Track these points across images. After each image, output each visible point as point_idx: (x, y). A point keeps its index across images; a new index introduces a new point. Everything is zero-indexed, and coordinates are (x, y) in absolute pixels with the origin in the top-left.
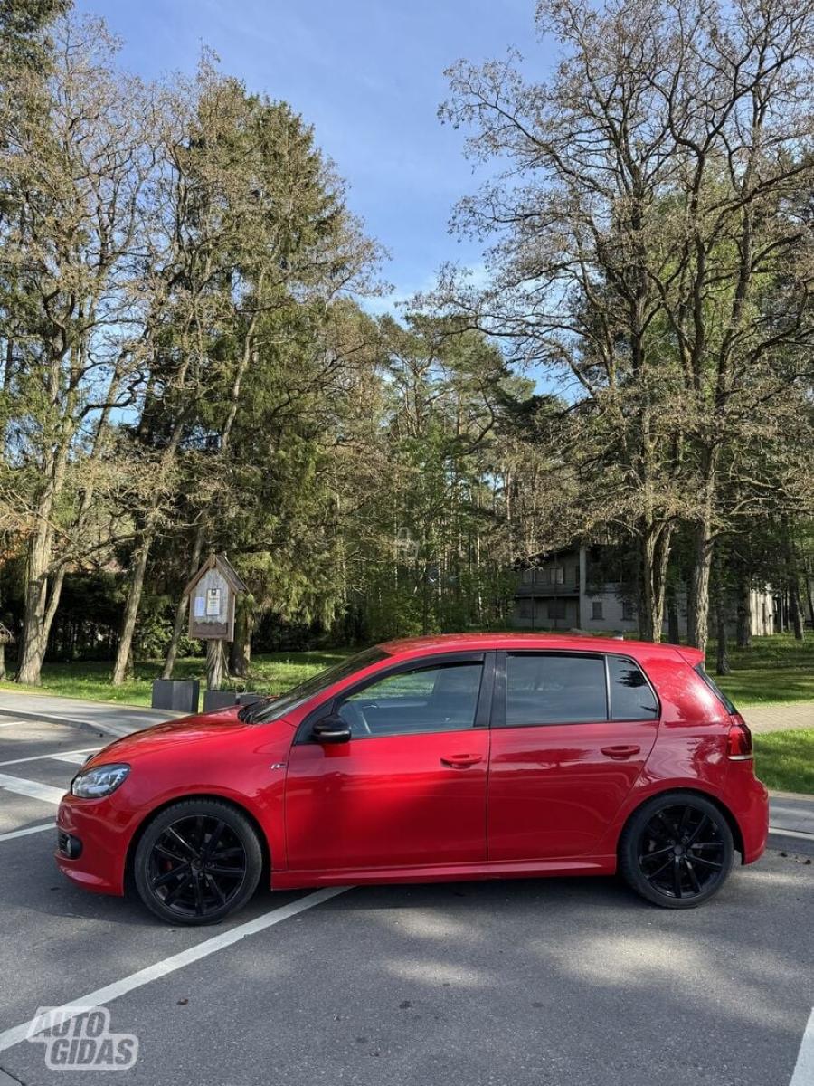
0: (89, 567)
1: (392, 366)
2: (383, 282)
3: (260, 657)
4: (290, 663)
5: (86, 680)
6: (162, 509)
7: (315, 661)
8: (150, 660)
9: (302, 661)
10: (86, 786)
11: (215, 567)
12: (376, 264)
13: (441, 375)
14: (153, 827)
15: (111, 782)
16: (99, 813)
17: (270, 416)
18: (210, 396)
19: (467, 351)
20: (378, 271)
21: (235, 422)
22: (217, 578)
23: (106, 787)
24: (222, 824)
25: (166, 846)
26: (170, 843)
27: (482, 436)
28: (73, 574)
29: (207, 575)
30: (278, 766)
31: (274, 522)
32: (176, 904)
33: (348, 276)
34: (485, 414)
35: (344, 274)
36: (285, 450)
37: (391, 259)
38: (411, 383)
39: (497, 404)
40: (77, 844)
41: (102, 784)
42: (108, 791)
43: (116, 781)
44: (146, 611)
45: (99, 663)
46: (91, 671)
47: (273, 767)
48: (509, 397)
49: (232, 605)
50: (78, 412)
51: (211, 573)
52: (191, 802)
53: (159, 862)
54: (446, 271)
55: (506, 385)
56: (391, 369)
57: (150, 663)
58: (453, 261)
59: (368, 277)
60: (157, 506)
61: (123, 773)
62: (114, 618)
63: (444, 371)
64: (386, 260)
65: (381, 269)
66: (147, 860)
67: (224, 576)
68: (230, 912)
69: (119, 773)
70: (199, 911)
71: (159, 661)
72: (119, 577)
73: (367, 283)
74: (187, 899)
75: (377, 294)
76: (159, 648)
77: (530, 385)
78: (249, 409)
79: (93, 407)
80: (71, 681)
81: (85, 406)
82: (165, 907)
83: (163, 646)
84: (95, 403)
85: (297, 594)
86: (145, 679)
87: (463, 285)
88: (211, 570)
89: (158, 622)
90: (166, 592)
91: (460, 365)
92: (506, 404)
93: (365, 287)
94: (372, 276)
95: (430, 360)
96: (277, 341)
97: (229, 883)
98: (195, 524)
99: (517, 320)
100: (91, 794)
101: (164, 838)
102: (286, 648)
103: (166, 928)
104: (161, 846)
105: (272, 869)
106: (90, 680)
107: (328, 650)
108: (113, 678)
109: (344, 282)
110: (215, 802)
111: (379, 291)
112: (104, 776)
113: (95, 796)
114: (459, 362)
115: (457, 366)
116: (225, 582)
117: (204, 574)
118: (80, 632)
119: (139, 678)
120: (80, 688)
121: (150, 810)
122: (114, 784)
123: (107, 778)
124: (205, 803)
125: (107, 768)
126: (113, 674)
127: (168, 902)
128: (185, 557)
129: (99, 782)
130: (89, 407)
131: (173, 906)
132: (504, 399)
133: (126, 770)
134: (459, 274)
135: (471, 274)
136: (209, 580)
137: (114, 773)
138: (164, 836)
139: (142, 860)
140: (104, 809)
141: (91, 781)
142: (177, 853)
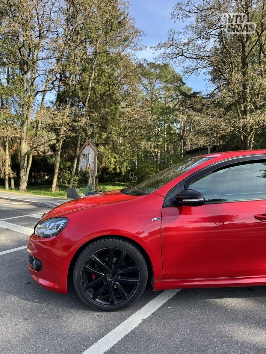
0: (41, 154)
1: (142, 82)
2: (142, 45)
3: (100, 184)
4: (111, 186)
5: (42, 191)
6: (66, 128)
7: (119, 185)
8: (63, 185)
9: (114, 185)
10: (42, 230)
11: (88, 145)
12: (140, 38)
13: (160, 85)
14: (84, 254)
15: (57, 229)
16: (50, 245)
17: (102, 95)
18: (81, 89)
19: (169, 76)
20: (140, 41)
21: (90, 99)
22: (90, 149)
23: (54, 231)
24: (125, 253)
25: (90, 265)
26: (93, 263)
27: (175, 107)
28: (37, 156)
29: (85, 148)
30: (156, 219)
31: (105, 135)
32: (99, 299)
33: (129, 43)
34: (176, 99)
35: (127, 42)
36: (108, 109)
37: (145, 36)
38: (149, 89)
39: (180, 95)
40: (39, 263)
41: (51, 229)
42: (55, 233)
43: (60, 228)
44: (62, 167)
45: (46, 185)
46: (44, 188)
47: (153, 220)
48: (185, 93)
49: (96, 159)
50: (34, 94)
51: (87, 147)
52: (105, 240)
53: (88, 275)
54: (171, 33)
55: (183, 88)
56: (142, 84)
57: (64, 186)
58: (174, 29)
59: (137, 43)
60: (64, 127)
61: (64, 222)
62: (51, 170)
63: (161, 84)
64: (144, 36)
65: (142, 40)
66: (81, 274)
67: (92, 148)
68: (131, 304)
69: (62, 223)
70: (112, 303)
71: (67, 185)
72: (51, 156)
73: (136, 46)
74: (106, 296)
75: (140, 50)
76: (66, 181)
77: (190, 89)
78: (95, 93)
79: (39, 91)
80: (37, 191)
81: (36, 92)
82: (92, 300)
83: (68, 180)
84: (40, 90)
85: (114, 161)
86: (63, 190)
87: (177, 38)
88: (87, 146)
89: (66, 172)
90: (68, 160)
91: (167, 81)
92: (183, 95)
93: (136, 48)
94: (139, 43)
95: (156, 80)
96: (105, 67)
97: (129, 287)
98: (78, 134)
99: (196, 55)
100: (46, 235)
101: (90, 261)
102: (108, 181)
103: (94, 313)
104: (88, 265)
105: (155, 279)
106: (43, 190)
107: (123, 182)
108: (52, 190)
109: (128, 45)
110: (120, 240)
111: (141, 48)
112: (52, 224)
113: (48, 236)
114: (167, 80)
115: (166, 82)
116: (92, 150)
117: (84, 148)
118: (40, 175)
119: (61, 190)
120: (41, 193)
121: (81, 245)
122: (59, 229)
123: (54, 225)
124: (114, 240)
125: (54, 220)
126: (52, 188)
127: (94, 298)
128: (74, 149)
129: (50, 228)
130: (38, 92)
131: (97, 300)
132: (183, 93)
133: (65, 221)
134: (176, 34)
135: (181, 34)
136: (86, 150)
137: (58, 223)
138: (90, 259)
139: (77, 273)
140: (53, 243)
141: (45, 227)
142: (98, 269)
